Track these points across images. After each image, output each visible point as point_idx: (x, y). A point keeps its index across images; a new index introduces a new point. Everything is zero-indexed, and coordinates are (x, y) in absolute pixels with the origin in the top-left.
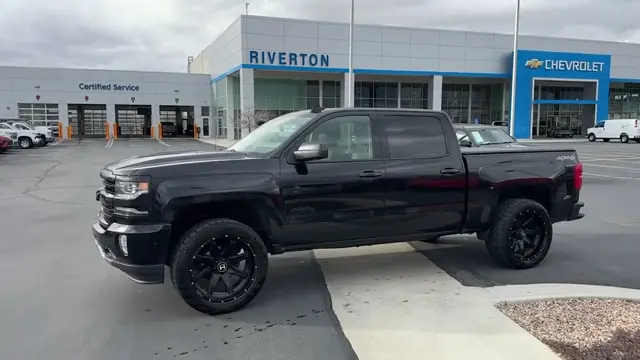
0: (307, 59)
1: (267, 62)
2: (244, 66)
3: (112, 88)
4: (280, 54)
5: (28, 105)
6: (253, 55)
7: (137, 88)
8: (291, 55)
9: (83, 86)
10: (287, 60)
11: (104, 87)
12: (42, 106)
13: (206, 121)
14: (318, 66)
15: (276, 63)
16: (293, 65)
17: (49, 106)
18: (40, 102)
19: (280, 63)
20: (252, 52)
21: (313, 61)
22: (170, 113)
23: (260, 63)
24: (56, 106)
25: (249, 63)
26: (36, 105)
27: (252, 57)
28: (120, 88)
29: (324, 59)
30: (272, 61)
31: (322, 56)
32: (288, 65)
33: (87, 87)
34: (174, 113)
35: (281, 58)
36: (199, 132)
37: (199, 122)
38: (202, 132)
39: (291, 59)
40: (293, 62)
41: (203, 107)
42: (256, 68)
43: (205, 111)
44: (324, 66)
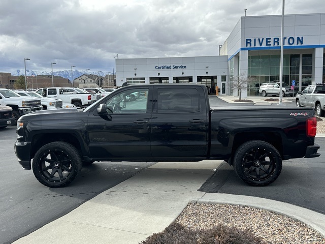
0: (286, 41)
1: (258, 45)
2: (242, 49)
3: (172, 67)
4: (267, 39)
5: (131, 79)
6: (248, 42)
7: (185, 67)
8: (275, 39)
9: (157, 68)
10: (272, 43)
11: (168, 68)
12: (137, 79)
13: (224, 85)
14: (295, 44)
15: (264, 45)
16: (276, 45)
17: (141, 79)
18: (137, 77)
19: (267, 45)
20: (247, 40)
21: (291, 42)
22: (208, 80)
23: (253, 46)
24: (144, 79)
25: (245, 47)
26: (134, 79)
27: (247, 43)
28: (176, 67)
29: (300, 40)
30: (261, 44)
31: (298, 38)
32: (272, 46)
33: (159, 68)
34: (210, 80)
35: (267, 42)
36: (219, 92)
37: (219, 85)
38: (221, 91)
39: (275, 42)
40: (276, 44)
41: (222, 76)
42: (249, 50)
43: (224, 78)
44: (299, 44)
